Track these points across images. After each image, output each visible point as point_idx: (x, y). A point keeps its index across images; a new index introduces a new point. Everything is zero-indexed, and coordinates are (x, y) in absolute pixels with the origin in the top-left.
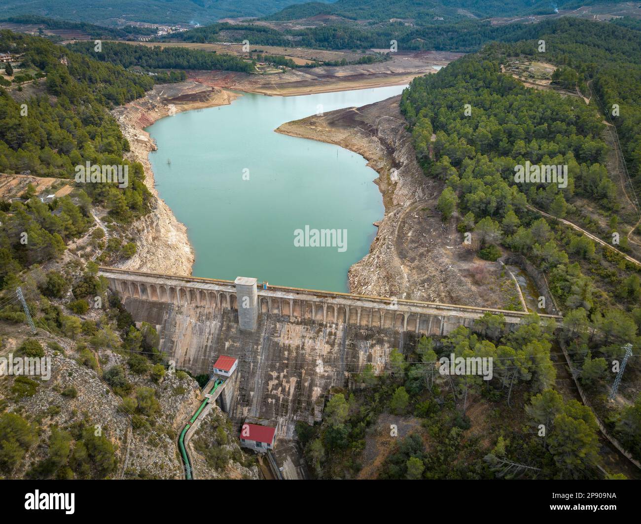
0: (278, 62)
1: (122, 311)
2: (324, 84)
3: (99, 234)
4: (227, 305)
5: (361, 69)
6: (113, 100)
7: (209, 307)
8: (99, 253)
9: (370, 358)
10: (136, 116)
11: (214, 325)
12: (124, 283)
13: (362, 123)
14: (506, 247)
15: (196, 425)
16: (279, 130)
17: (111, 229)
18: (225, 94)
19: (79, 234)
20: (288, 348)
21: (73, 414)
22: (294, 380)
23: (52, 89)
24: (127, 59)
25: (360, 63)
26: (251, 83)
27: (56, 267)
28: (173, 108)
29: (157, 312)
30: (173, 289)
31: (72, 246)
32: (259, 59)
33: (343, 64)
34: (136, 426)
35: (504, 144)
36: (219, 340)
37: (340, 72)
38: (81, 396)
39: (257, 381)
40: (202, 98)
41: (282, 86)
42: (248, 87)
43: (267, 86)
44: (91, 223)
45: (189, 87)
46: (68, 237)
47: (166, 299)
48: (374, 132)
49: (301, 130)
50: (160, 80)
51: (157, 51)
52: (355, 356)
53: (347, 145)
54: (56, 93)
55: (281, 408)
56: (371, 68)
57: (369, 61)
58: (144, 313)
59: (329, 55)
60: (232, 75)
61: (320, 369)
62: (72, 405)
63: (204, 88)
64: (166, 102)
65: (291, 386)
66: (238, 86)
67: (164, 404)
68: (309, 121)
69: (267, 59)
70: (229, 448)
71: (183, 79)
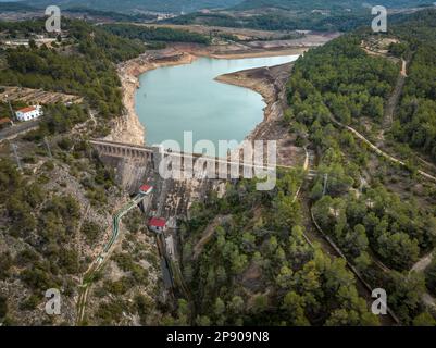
0: (228, 38)
1: (99, 160)
2: (255, 52)
3: (92, 123)
4: (149, 159)
5: (282, 43)
6: (118, 58)
7: (141, 160)
8: (90, 132)
9: (218, 189)
10: (131, 68)
11: (143, 169)
12: (100, 146)
13: (268, 76)
14: (310, 140)
15: (125, 212)
16: (216, 79)
17: (99, 121)
18: (190, 57)
19: (81, 122)
20: (178, 182)
21: (64, 193)
22: (179, 198)
23: (81, 50)
24: (134, 34)
25: (282, 39)
26: (208, 50)
27: (68, 136)
28: (155, 65)
29: (116, 161)
30: (124, 150)
31: (77, 126)
32: (215, 36)
33: (271, 39)
34: (93, 204)
35: (335, 86)
36: (145, 177)
37: (268, 45)
38: (68, 187)
39: (161, 198)
40: (175, 59)
41: (226, 53)
42: (205, 53)
43: (217, 53)
44: (89, 117)
45: (168, 52)
46: (76, 122)
47: (120, 156)
48: (272, 81)
49: (229, 79)
50: (150, 48)
51: (152, 30)
52: (211, 187)
53: (254, 89)
54: (84, 53)
55: (172, 212)
56: (289, 43)
57: (288, 38)
58: (109, 162)
59: (262, 33)
60: (197, 45)
61: (192, 194)
62: (64, 189)
63: (177, 53)
64: (151, 61)
65: (178, 202)
66: (200, 53)
67: (110, 200)
68: (235, 74)
69: (221, 36)
70: (141, 226)
71: (164, 47)
